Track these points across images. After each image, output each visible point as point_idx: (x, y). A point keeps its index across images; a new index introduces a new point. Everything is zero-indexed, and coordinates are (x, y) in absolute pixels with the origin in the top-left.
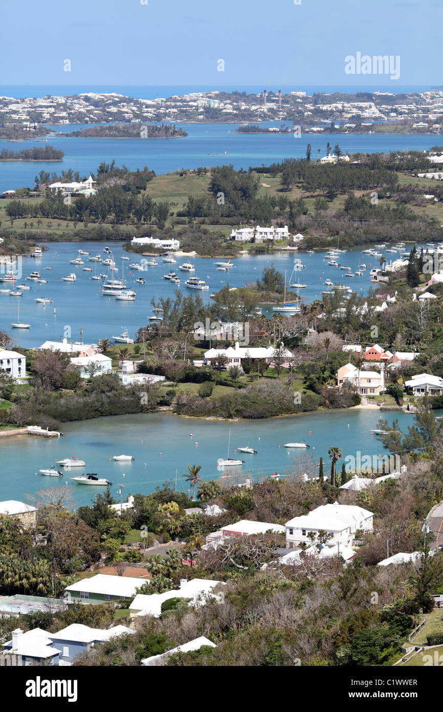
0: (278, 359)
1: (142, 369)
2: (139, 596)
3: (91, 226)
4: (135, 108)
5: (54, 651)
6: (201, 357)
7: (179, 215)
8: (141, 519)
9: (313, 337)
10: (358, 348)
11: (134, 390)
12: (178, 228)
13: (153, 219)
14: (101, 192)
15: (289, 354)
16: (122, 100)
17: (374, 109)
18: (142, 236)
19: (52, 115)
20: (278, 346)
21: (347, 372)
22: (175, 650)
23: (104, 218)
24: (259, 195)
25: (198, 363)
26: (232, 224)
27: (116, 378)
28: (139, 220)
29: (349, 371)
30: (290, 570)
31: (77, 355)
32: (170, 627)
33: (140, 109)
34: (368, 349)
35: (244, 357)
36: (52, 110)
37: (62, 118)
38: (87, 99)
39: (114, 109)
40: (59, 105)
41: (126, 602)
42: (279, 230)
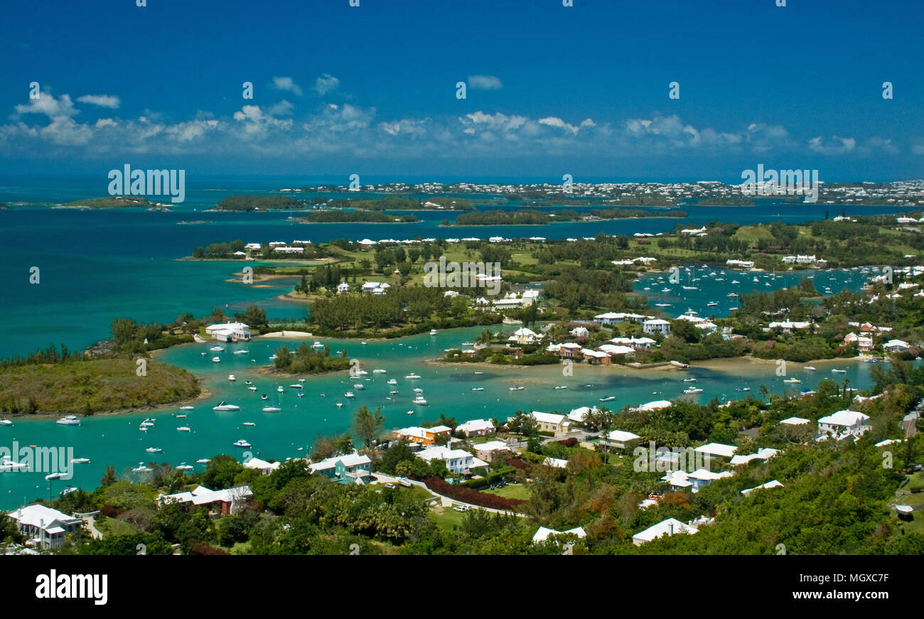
0: (812, 328)
1: (734, 332)
2: (736, 456)
3: (704, 253)
4: (727, 190)
5: (689, 483)
6: (768, 327)
7: (754, 248)
8: (736, 413)
9: (830, 317)
10: (857, 324)
11: (729, 343)
12: (753, 255)
13: (739, 250)
14: (712, 234)
15: (817, 326)
16: (721, 185)
17: (863, 192)
18: (733, 259)
19: (682, 193)
20: (811, 322)
21: (852, 337)
22: (760, 487)
23: (712, 248)
24: (799, 237)
25: (765, 329)
26: (784, 254)
27: (721, 336)
28: (731, 250)
29: (851, 337)
30: (823, 445)
31: (699, 323)
32: (755, 473)
33: (731, 190)
34: (863, 325)
35: (791, 327)
36: (683, 190)
37: (688, 195)
38: (701, 185)
39: (715, 190)
40: (686, 187)
41: (728, 459)
42: (810, 257)
